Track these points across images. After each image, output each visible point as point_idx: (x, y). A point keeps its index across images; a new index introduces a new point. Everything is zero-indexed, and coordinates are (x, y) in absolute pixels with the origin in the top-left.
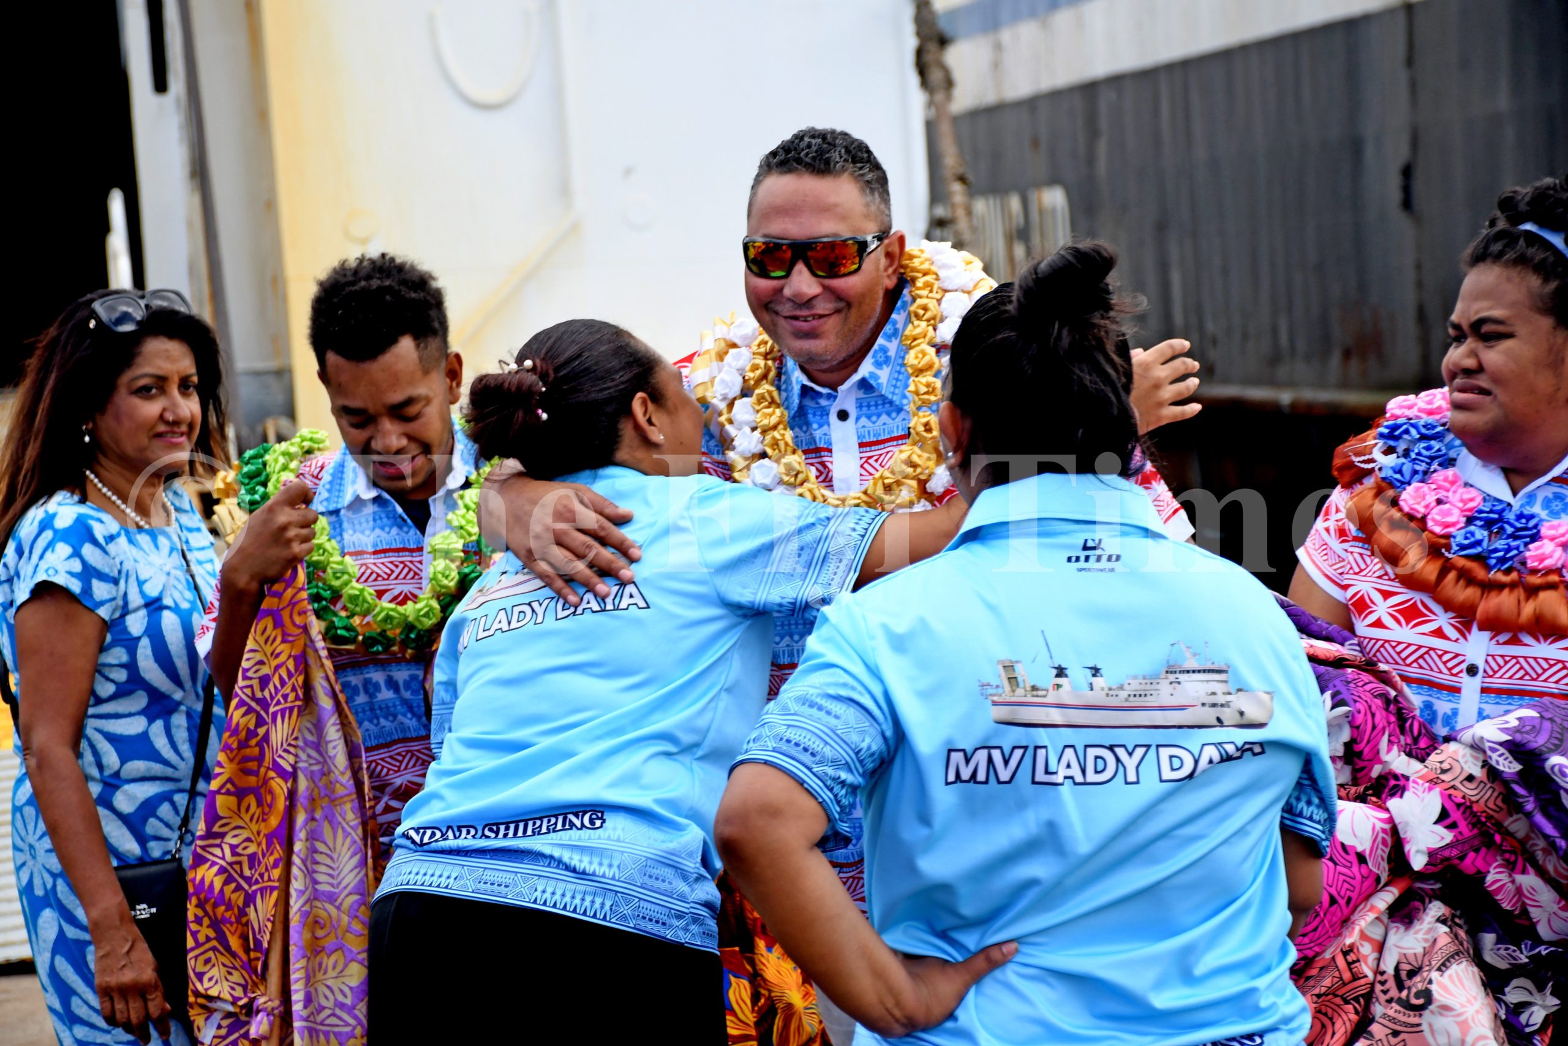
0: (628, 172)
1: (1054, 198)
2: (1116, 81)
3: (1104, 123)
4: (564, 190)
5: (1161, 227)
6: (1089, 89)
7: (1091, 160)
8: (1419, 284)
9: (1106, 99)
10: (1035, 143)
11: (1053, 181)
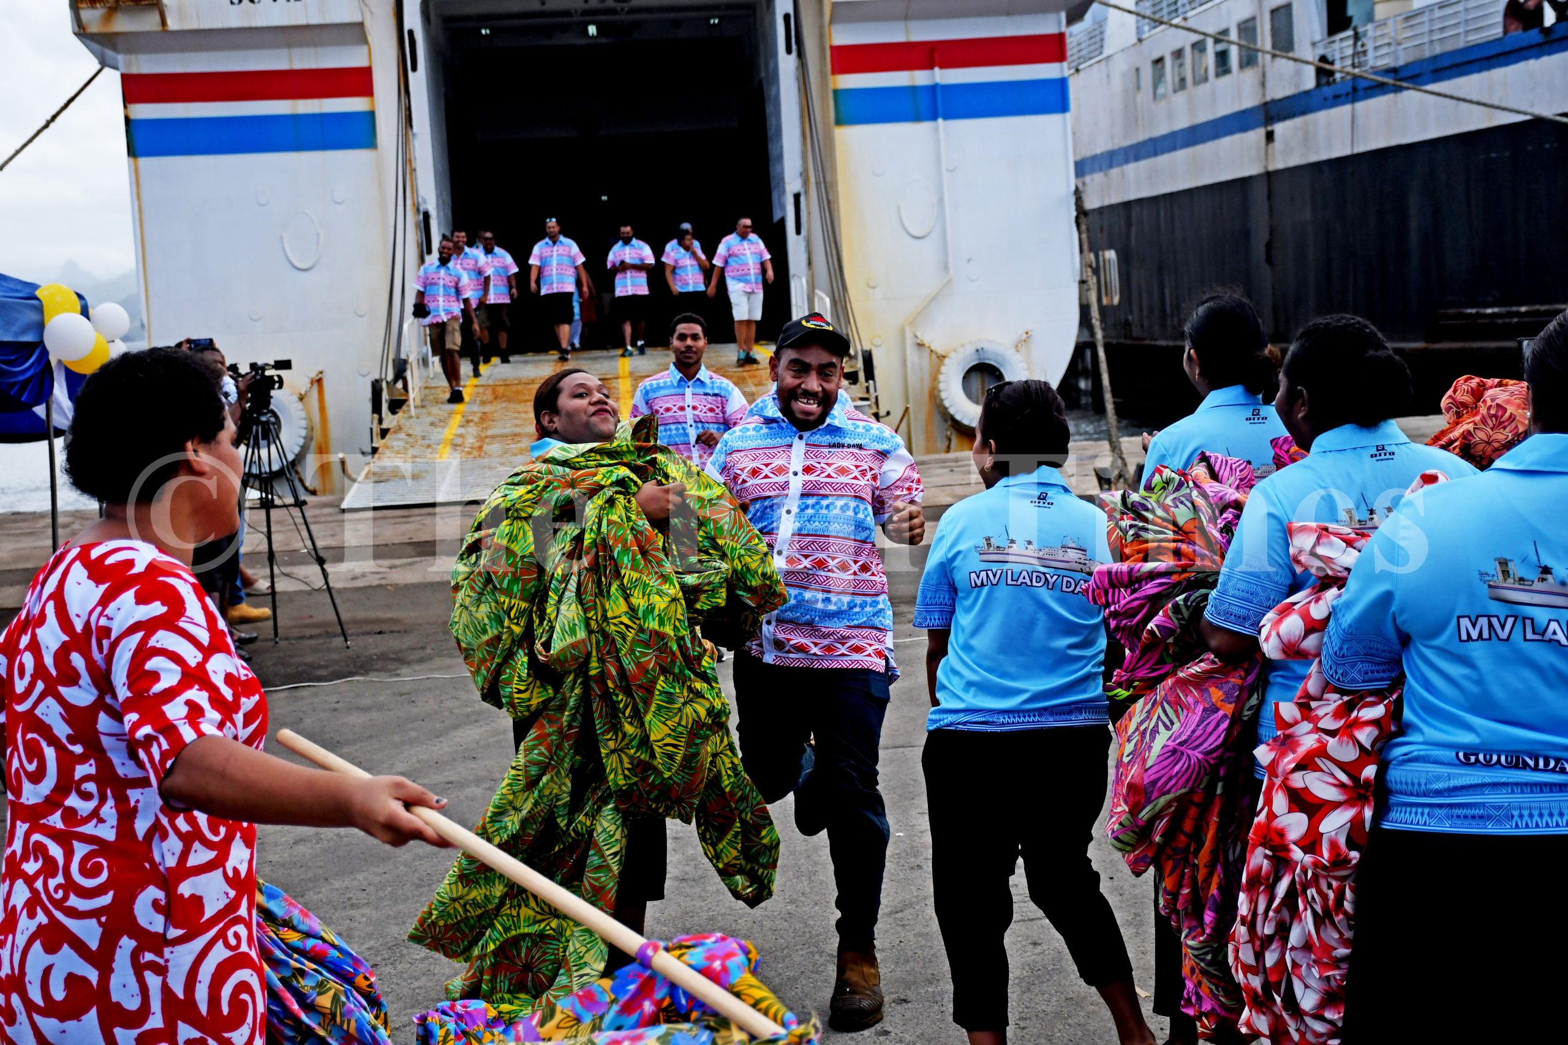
0: (969, 260)
1: (1111, 255)
2: (1140, 201)
3: (1134, 220)
4: (946, 267)
5: (1160, 269)
6: (1127, 205)
7: (1128, 238)
8: (1274, 294)
9: (1135, 212)
10: (1102, 230)
11: (1110, 248)
